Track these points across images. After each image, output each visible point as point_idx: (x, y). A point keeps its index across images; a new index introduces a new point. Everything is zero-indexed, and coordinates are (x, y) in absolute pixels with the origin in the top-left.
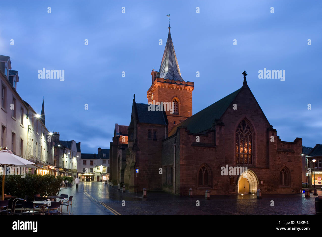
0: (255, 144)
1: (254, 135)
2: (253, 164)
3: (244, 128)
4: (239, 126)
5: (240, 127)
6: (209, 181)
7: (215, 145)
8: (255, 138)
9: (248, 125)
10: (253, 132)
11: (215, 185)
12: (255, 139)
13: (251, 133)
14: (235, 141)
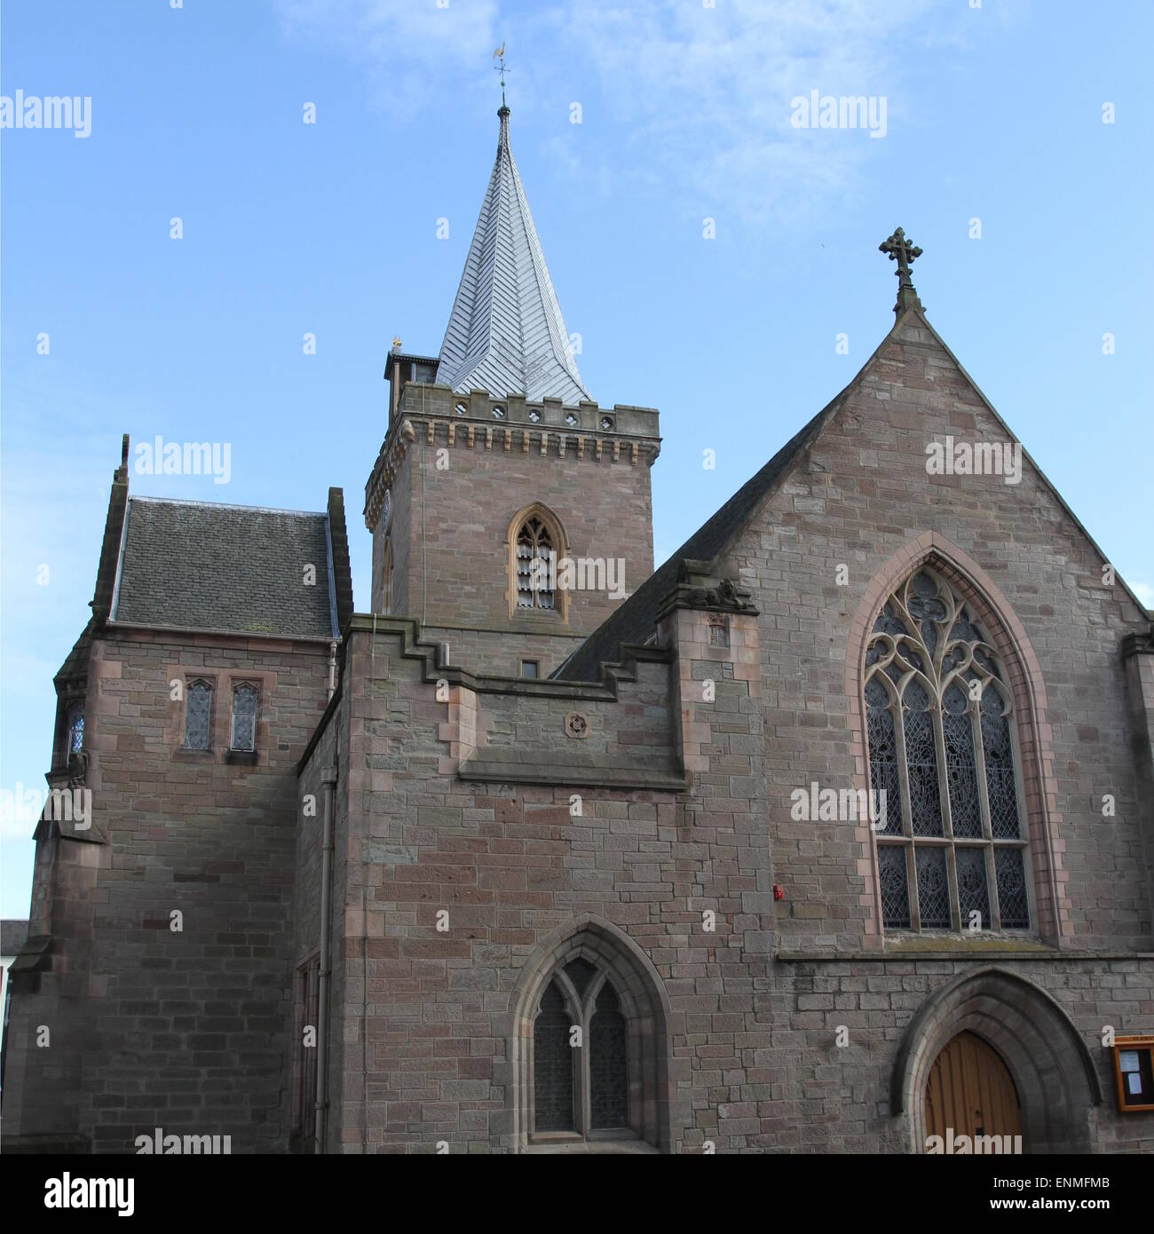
0: (1035, 762)
1: (1020, 689)
2: (1041, 922)
3: (933, 634)
4: (891, 619)
5: (900, 626)
6: (634, 1087)
7: (677, 767)
8: (1029, 709)
9: (964, 614)
10: (1008, 665)
11: (688, 1121)
12: (1031, 723)
13: (997, 674)
14: (857, 737)
